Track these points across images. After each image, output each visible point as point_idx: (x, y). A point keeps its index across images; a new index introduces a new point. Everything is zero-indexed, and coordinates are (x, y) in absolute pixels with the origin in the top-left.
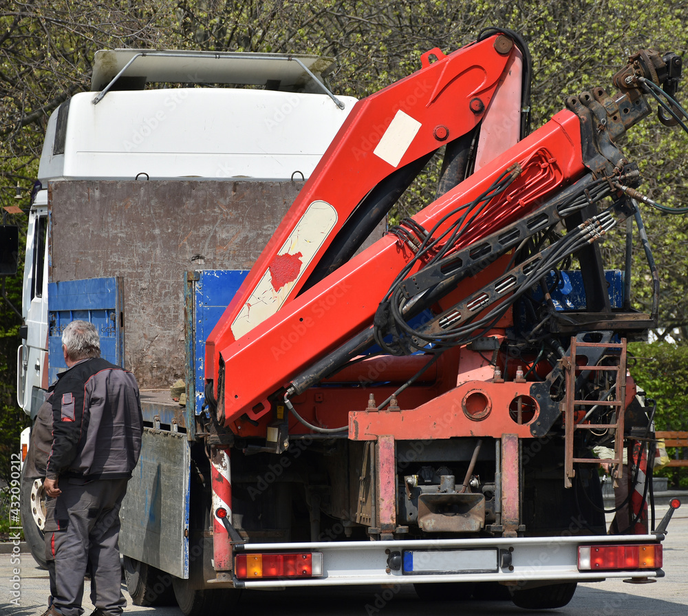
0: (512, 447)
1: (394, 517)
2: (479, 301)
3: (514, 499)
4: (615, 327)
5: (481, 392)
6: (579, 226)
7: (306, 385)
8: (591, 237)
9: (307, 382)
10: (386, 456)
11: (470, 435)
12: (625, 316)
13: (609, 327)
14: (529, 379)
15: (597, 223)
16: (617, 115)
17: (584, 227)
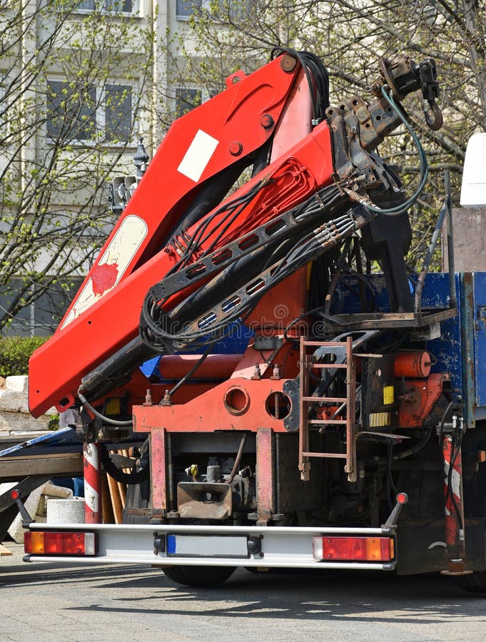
0: (266, 440)
1: (165, 503)
2: (234, 304)
3: (268, 489)
4: (381, 326)
5: (239, 388)
6: (315, 231)
7: (92, 381)
8: (325, 241)
9: (92, 379)
10: (157, 447)
11: (231, 429)
12: (392, 316)
13: (375, 326)
14: (282, 376)
15: (332, 227)
16: (370, 122)
17: (320, 232)
